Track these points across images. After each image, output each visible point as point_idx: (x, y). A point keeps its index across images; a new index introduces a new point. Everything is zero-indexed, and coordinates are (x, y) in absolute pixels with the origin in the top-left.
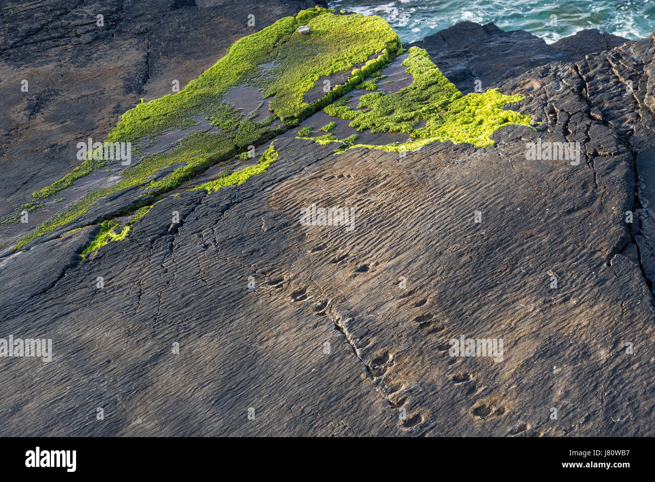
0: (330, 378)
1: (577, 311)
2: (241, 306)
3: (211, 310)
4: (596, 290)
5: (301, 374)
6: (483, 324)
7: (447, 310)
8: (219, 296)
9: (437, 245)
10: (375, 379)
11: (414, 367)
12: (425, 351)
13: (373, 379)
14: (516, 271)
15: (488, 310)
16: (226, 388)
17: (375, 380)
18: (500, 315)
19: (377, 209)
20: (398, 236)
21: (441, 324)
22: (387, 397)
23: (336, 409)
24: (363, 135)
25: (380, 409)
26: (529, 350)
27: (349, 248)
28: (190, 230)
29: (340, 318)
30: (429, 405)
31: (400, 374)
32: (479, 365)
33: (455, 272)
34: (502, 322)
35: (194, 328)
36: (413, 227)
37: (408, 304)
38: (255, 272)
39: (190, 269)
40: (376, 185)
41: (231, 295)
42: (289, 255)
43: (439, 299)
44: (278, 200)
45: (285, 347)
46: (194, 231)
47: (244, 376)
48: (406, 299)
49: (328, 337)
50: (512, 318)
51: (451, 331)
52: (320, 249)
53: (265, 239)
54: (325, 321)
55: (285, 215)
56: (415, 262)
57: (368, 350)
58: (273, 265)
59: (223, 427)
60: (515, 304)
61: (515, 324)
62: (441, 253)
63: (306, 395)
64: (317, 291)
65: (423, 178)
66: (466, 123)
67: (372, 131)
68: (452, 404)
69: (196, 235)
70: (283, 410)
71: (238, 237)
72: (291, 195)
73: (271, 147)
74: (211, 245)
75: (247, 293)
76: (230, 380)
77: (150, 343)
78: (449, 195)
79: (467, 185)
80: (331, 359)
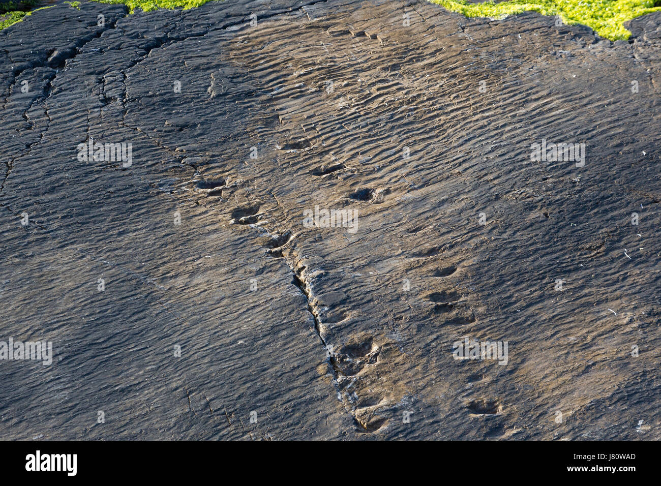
0: (265, 361)
2: (143, 211)
3: (91, 206)
5: (218, 343)
6: (541, 328)
7: (486, 293)
8: (110, 186)
9: (496, 182)
10: (340, 378)
11: (410, 373)
12: (433, 351)
13: (336, 377)
14: (615, 253)
15: (554, 307)
16: (89, 340)
17: (339, 380)
18: (572, 319)
19: (409, 102)
20: (434, 153)
21: (470, 312)
22: (352, 412)
25: (337, 429)
26: (605, 386)
27: (346, 155)
28: (84, 67)
29: (304, 268)
31: (384, 379)
32: (517, 393)
33: (514, 233)
34: (572, 331)
35: (56, 230)
36: (461, 145)
37: (424, 269)
38: (180, 161)
39: (69, 133)
40: (417, 61)
41: (130, 191)
42: (243, 144)
43: (477, 272)
44: (247, 50)
45: (202, 295)
46: (92, 70)
47: (123, 328)
48: (423, 259)
49: (278, 295)
50: (591, 329)
51: (484, 328)
52: (297, 146)
53: (208, 111)
54: (279, 266)
55: (252, 78)
56: (452, 202)
57: (340, 329)
58: (213, 156)
59: (67, 402)
60: (602, 306)
61: (593, 339)
62: (498, 197)
63: (218, 380)
64: (276, 214)
65: (497, 68)
69: (93, 79)
70: (175, 397)
71: (165, 97)
72: (270, 47)
74: (115, 99)
75: (158, 193)
76: (98, 328)
78: (534, 105)
79: (568, 95)
80: (274, 330)
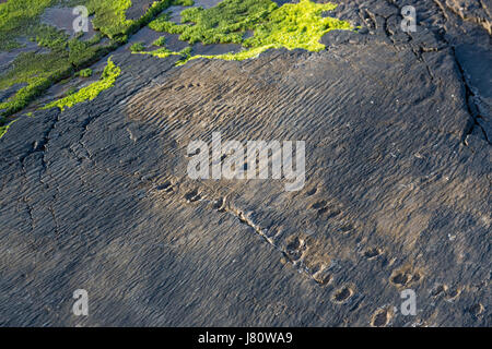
0: (252, 266)
1: (452, 185)
3: (110, 217)
4: (461, 166)
5: (223, 265)
6: (374, 205)
7: (338, 196)
8: (113, 204)
10: (295, 263)
11: (326, 249)
12: (331, 233)
13: (292, 263)
14: (388, 156)
15: (374, 193)
16: (155, 287)
18: (386, 196)
19: (238, 113)
20: (268, 135)
21: (336, 208)
22: (311, 277)
23: (269, 293)
24: (196, 47)
25: (310, 288)
26: (422, 223)
28: (57, 146)
29: (241, 213)
30: (352, 279)
31: (316, 255)
32: (383, 241)
33: (334, 162)
34: (390, 202)
35: (99, 235)
36: (279, 126)
37: (301, 194)
38: (140, 179)
39: (71, 183)
40: (228, 91)
41: (125, 203)
42: (167, 160)
43: (328, 187)
44: (137, 111)
45: (198, 244)
46: (62, 146)
47: (169, 274)
49: (237, 231)
50: (398, 198)
51: (347, 214)
53: (138, 149)
54: (228, 216)
55: (149, 125)
57: (279, 238)
58: (156, 171)
60: (396, 185)
61: (402, 202)
62: (315, 147)
63: (236, 284)
64: (208, 190)
65: (271, 82)
66: (292, 31)
67: (204, 43)
68: (372, 276)
69: (66, 151)
71: (111, 148)
72: (148, 106)
73: (110, 64)
74: (85, 158)
75: (140, 199)
77: (58, 255)
78: (302, 95)
79: (316, 85)
80: (247, 249)
